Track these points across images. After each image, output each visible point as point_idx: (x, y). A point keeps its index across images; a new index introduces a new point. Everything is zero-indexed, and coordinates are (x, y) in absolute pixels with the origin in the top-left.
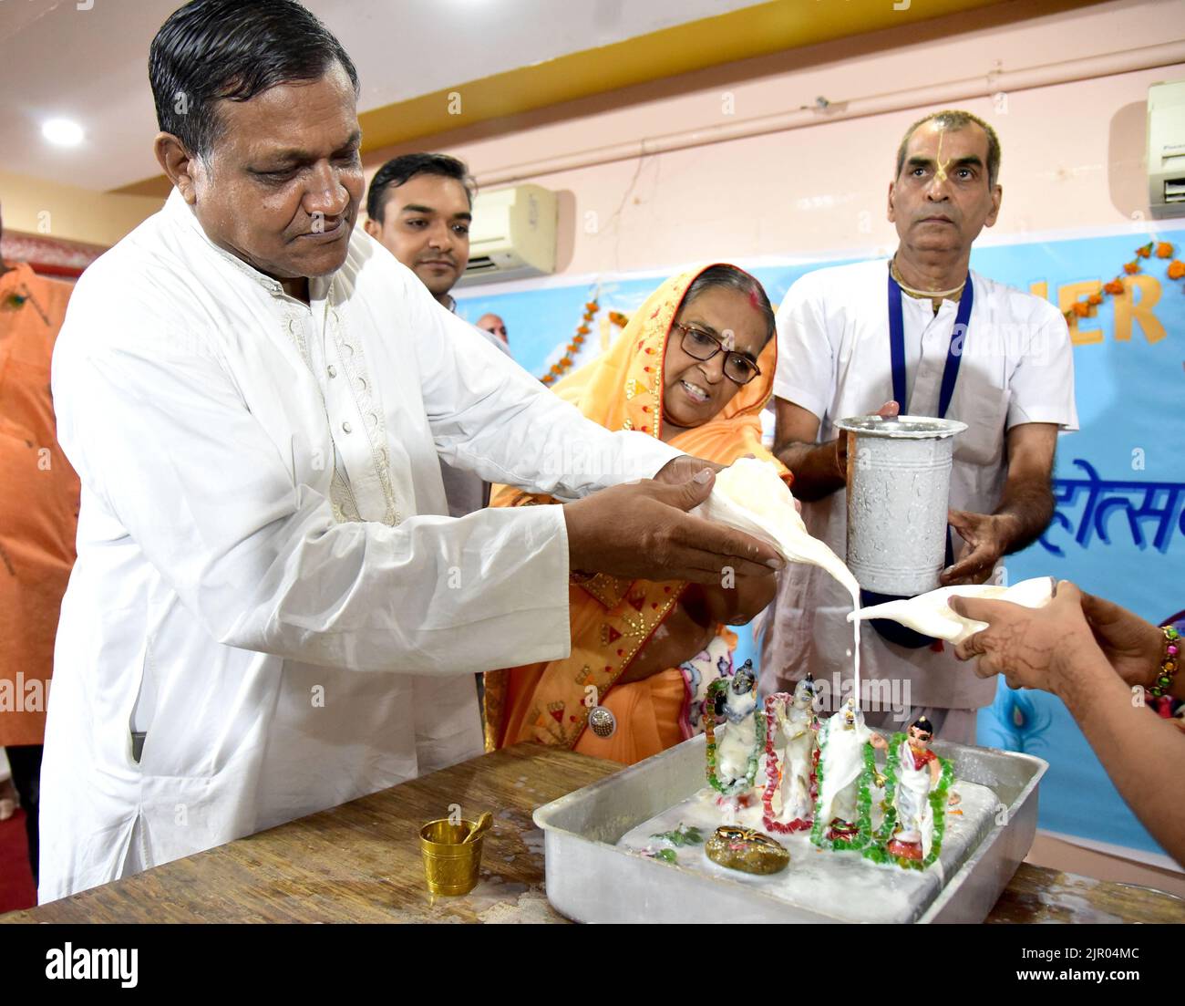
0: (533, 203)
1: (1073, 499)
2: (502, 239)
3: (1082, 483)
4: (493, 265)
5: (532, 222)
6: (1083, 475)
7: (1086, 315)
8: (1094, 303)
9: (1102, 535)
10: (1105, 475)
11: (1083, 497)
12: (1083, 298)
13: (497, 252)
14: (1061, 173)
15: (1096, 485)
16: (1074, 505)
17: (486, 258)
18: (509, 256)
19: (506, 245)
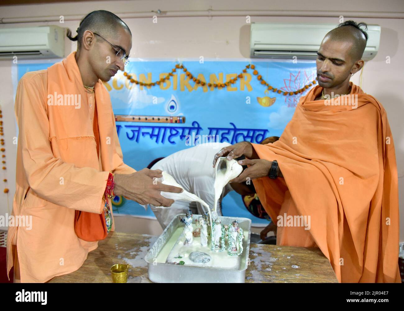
0: (56, 32)
1: (230, 133)
2: (45, 45)
3: (232, 129)
4: (41, 54)
5: (56, 39)
6: (232, 127)
7: (233, 83)
8: (235, 80)
9: (237, 142)
10: (238, 127)
11: (232, 133)
12: (232, 78)
13: (42, 50)
14: (227, 42)
15: (235, 130)
16: (230, 135)
17: (38, 51)
18: (48, 51)
19: (47, 47)
